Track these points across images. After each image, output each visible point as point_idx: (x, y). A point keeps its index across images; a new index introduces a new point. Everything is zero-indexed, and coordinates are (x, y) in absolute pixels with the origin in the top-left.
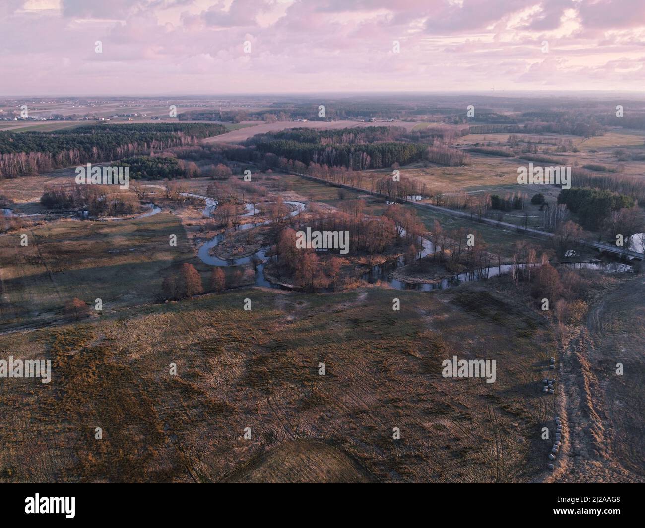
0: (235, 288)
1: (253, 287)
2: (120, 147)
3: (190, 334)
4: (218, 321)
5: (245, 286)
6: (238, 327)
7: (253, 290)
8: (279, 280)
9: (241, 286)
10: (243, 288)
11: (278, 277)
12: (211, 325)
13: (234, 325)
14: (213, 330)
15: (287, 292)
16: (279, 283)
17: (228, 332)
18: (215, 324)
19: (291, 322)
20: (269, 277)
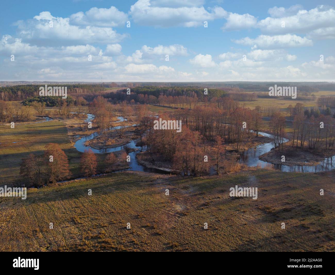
0: (107, 173)
1: (127, 172)
2: (36, 92)
3: (37, 238)
4: (84, 214)
5: (119, 170)
6: (111, 223)
7: (128, 174)
8: (154, 164)
9: (114, 171)
10: (117, 172)
11: (152, 162)
12: (73, 221)
13: (104, 220)
14: (74, 230)
15: (166, 176)
16: (154, 167)
17: (95, 232)
18: (78, 219)
19: (182, 214)
20: (143, 162)
